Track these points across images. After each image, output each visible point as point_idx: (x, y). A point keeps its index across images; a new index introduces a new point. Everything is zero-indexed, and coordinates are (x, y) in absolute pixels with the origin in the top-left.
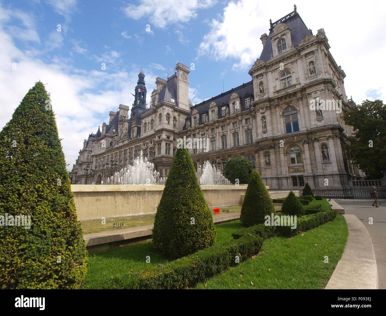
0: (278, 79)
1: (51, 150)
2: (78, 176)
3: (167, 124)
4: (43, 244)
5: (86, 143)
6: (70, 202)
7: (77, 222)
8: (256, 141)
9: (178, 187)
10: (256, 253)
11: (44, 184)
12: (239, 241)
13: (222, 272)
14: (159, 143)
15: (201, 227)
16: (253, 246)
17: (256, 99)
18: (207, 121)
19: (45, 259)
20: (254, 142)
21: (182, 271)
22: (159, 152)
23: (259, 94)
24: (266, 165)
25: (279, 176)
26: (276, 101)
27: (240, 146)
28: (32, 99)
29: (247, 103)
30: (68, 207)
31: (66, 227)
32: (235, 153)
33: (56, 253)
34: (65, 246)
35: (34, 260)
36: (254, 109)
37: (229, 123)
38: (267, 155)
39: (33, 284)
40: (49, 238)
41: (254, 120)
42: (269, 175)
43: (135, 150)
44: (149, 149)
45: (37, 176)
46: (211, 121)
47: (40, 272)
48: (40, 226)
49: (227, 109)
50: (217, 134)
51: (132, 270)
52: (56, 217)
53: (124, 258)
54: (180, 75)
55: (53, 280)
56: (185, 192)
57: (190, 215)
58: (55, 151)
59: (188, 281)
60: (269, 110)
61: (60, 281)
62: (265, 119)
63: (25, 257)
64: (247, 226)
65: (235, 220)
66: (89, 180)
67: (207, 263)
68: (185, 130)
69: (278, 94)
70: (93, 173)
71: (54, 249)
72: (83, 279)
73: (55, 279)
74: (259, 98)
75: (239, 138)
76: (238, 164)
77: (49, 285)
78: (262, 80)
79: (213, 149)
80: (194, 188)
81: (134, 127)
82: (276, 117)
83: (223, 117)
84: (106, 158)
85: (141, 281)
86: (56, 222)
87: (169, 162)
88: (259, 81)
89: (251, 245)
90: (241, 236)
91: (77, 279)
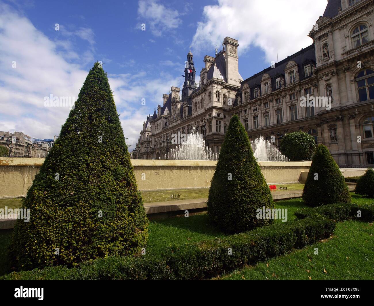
0: (348, 37)
1: (110, 125)
2: (141, 153)
3: (217, 102)
4: (109, 209)
5: (145, 125)
6: (130, 173)
7: (137, 191)
8: (318, 114)
9: (231, 160)
10: (327, 236)
11: (107, 156)
12: (304, 221)
13: (285, 253)
14: (210, 121)
15: (259, 204)
16: (323, 228)
17: (319, 65)
18: (259, 95)
19: (111, 222)
20: (315, 114)
21: (241, 247)
22: (210, 130)
23: (323, 59)
24: (331, 140)
25: (348, 152)
26: (346, 64)
27: (298, 120)
28: (92, 79)
29: (306, 70)
30: (129, 177)
31: (128, 195)
32: (293, 128)
33: (120, 218)
34: (127, 212)
35: (103, 223)
36: (315, 76)
37: (284, 95)
38: (332, 128)
39: (103, 243)
40: (113, 204)
41: (316, 90)
42: (336, 151)
43: (187, 129)
44: (200, 127)
45: (101, 149)
46: (264, 95)
47: (108, 234)
48: (106, 193)
49: (283, 79)
50: (271, 108)
51: (189, 239)
52: (118, 186)
53: (181, 227)
54: (228, 50)
55: (119, 242)
56: (240, 166)
57: (246, 190)
58: (114, 126)
59: (247, 258)
60: (336, 76)
61: (125, 243)
62: (330, 87)
63: (95, 219)
64: (313, 206)
65: (295, 198)
66: (149, 157)
67: (268, 242)
68: (235, 106)
69: (349, 55)
70: (152, 151)
71: (119, 215)
72: (145, 243)
73: (121, 241)
74: (322, 63)
75: (297, 111)
76: (296, 139)
77: (116, 246)
78: (326, 41)
79: (266, 124)
80: (250, 162)
81: (185, 107)
82: (346, 83)
83: (278, 89)
84: (163, 137)
85: (198, 252)
86: (118, 190)
87: (221, 139)
88: (322, 43)
89: (321, 227)
90: (306, 216)
91: (139, 243)
